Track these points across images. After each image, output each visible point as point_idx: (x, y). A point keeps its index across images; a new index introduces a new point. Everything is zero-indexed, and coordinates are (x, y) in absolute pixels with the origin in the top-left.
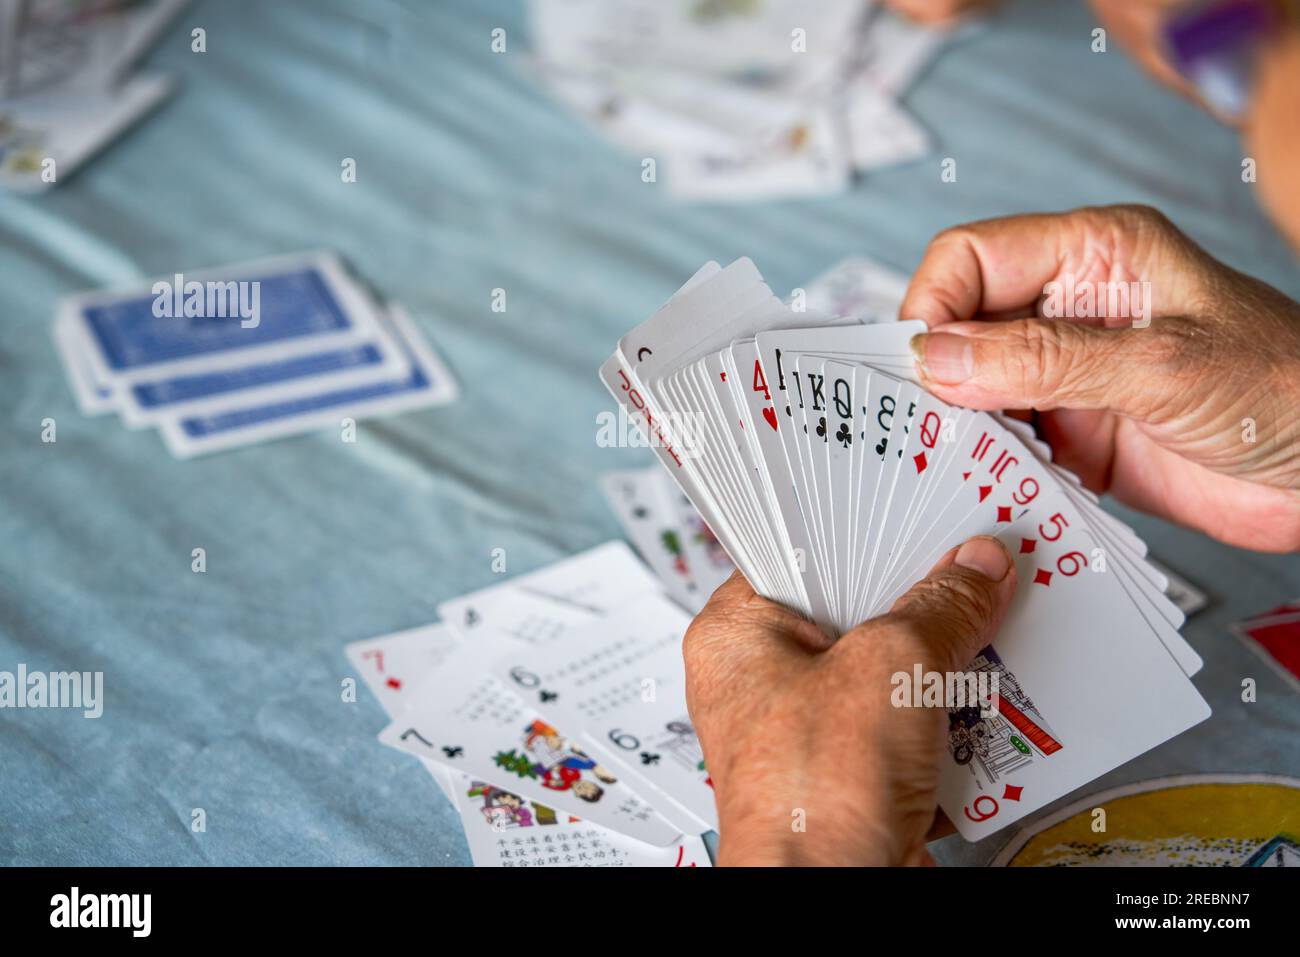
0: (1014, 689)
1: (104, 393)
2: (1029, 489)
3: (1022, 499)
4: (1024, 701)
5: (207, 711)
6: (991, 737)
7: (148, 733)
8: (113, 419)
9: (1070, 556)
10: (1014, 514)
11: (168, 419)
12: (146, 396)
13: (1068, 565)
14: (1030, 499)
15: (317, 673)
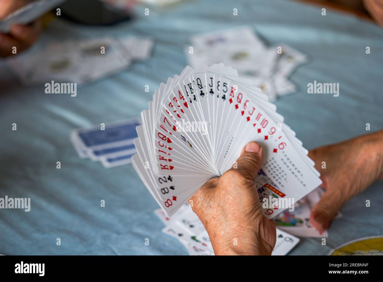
0: (271, 182)
1: (85, 152)
2: (273, 130)
3: (271, 133)
4: (274, 185)
5: (120, 227)
6: (267, 195)
7: (105, 232)
8: (88, 159)
9: (282, 144)
10: (269, 138)
11: (103, 159)
12: (97, 153)
13: (281, 146)
14: (273, 133)
15: (147, 217)
